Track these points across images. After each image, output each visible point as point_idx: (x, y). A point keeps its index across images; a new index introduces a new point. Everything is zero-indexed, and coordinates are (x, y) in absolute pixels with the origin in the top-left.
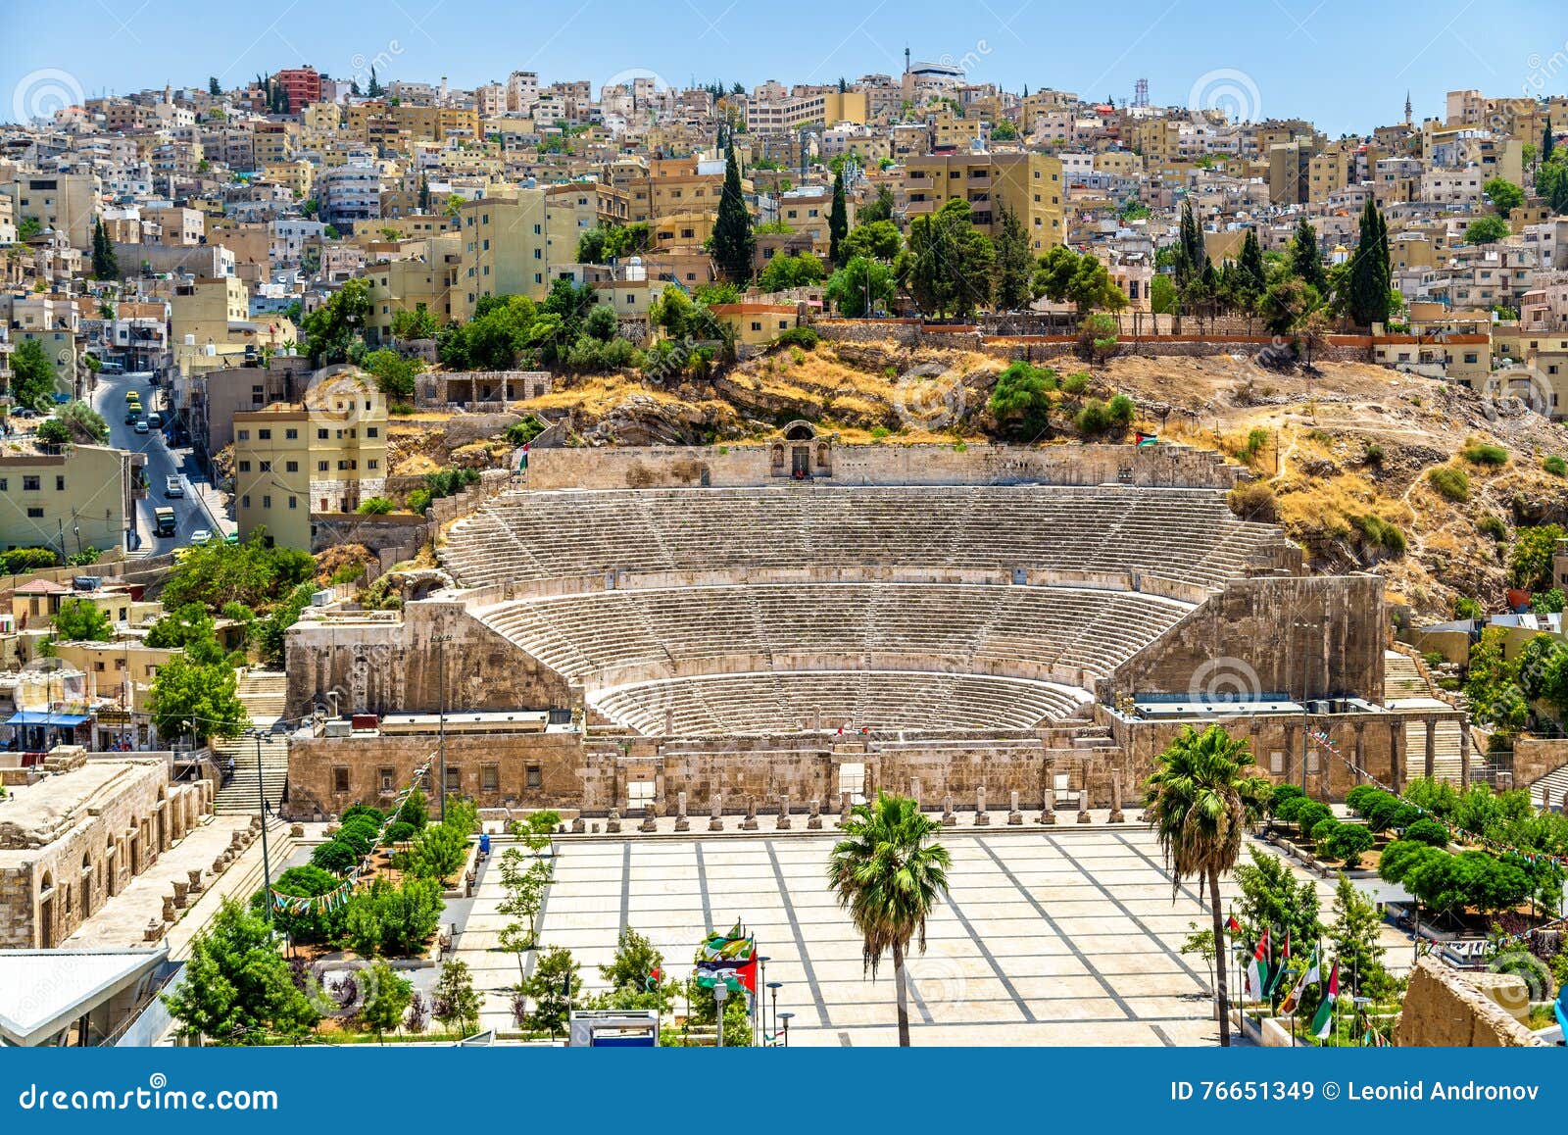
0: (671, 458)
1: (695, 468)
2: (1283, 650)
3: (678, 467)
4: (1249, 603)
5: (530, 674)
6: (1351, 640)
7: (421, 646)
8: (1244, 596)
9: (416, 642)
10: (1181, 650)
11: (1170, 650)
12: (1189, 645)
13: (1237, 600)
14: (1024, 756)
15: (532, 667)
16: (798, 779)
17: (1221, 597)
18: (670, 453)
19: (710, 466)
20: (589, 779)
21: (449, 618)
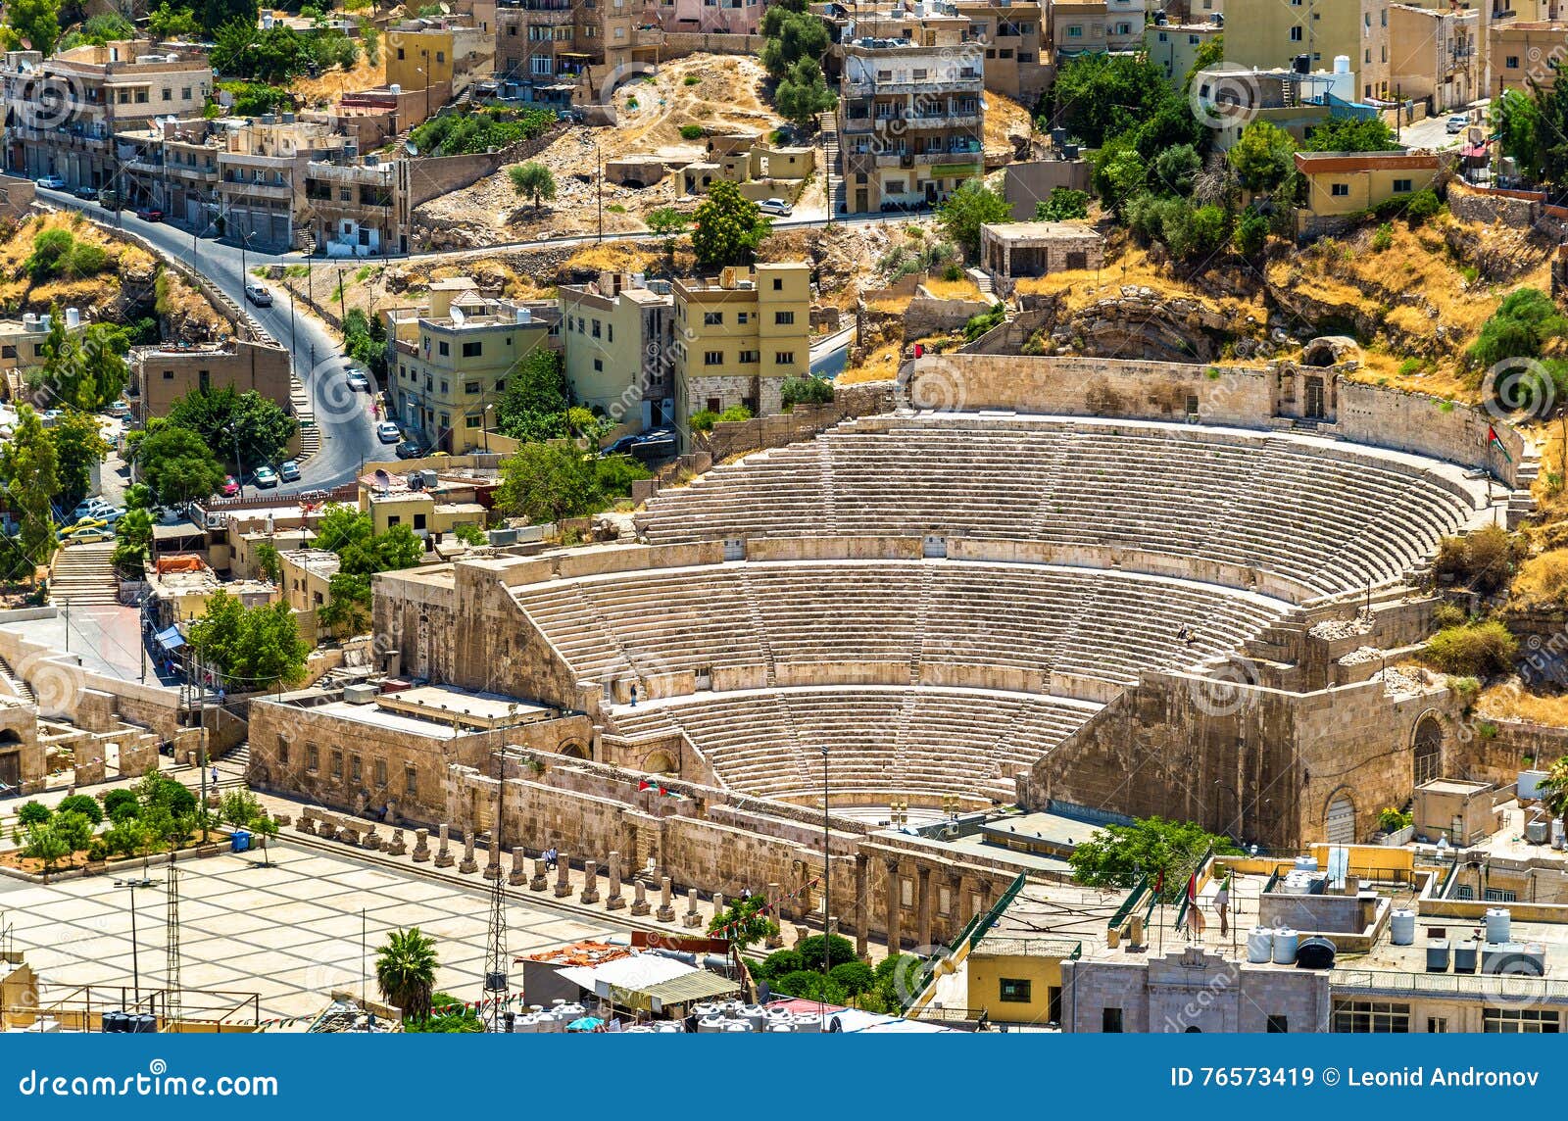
0: (1147, 378)
1: (1178, 393)
2: (1195, 775)
4: (1162, 705)
5: (546, 662)
6: (1267, 776)
7: (466, 615)
8: (1158, 695)
9: (462, 610)
11: (1085, 751)
12: (1103, 749)
13: (1151, 699)
14: (780, 852)
15: (547, 656)
16: (602, 832)
17: (1134, 692)
18: (1147, 371)
19: (1198, 393)
21: (486, 586)
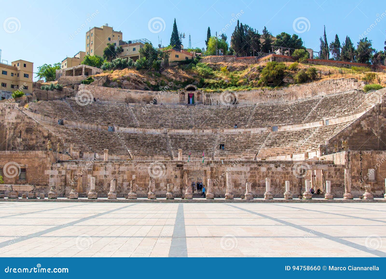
1: (151, 98)
3: (145, 98)
5: (45, 138)
10: (361, 131)
11: (356, 131)
15: (46, 134)
16: (166, 178)
18: (142, 93)
20: (52, 176)
